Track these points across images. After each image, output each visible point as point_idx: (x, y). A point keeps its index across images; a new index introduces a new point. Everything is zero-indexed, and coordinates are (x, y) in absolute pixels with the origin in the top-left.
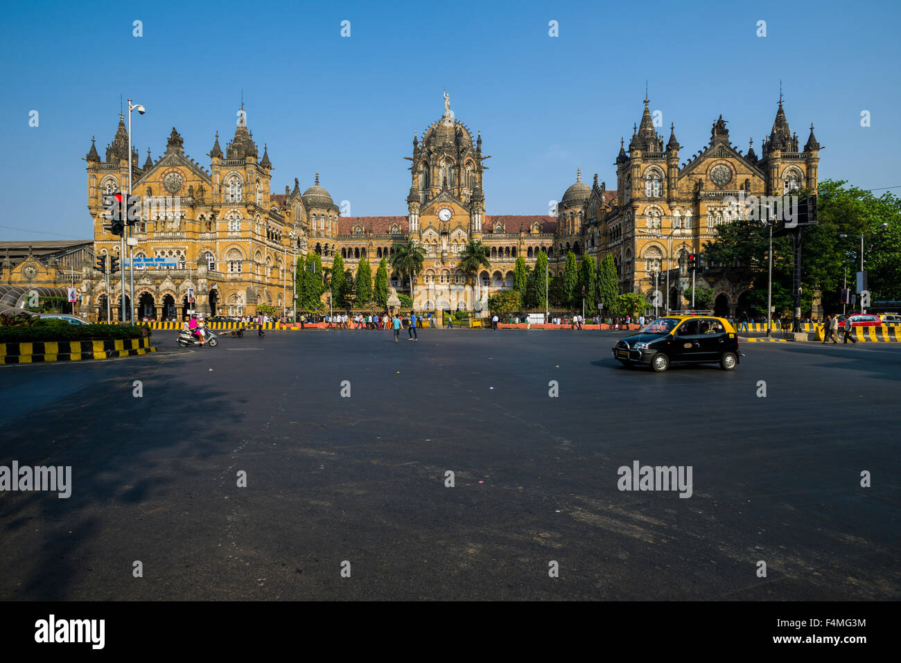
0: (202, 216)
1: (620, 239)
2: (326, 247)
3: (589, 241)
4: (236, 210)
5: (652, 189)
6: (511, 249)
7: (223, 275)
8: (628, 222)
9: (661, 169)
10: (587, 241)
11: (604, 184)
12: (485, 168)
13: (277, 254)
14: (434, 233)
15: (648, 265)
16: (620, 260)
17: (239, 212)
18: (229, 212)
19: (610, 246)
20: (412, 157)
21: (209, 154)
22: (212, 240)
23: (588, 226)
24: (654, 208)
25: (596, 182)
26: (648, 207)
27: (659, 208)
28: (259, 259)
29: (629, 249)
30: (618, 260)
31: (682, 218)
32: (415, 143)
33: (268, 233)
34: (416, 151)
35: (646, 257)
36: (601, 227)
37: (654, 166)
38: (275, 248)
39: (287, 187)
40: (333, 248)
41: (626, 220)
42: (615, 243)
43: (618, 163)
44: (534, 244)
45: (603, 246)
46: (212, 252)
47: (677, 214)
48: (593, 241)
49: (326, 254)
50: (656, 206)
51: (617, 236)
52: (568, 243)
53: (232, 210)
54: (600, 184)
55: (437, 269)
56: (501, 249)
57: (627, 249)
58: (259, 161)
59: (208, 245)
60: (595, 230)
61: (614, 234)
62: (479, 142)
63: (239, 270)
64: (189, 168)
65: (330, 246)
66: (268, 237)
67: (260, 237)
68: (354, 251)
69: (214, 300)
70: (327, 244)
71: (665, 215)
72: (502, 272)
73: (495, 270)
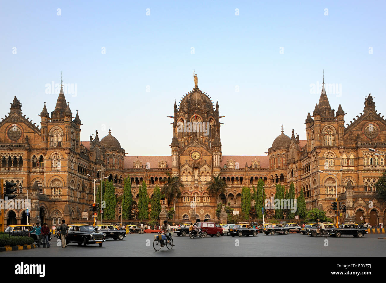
0: (34, 156)
1: (309, 172)
2: (116, 177)
3: (290, 173)
4: (57, 153)
5: (328, 140)
6: (239, 179)
7: (49, 197)
8: (314, 161)
9: (333, 128)
10: (289, 174)
11: (298, 136)
12: (221, 124)
13: (84, 182)
14: (189, 167)
15: (327, 190)
16: (310, 187)
17: (60, 154)
18: (53, 154)
19: (303, 177)
20: (173, 115)
21: (40, 114)
22: (41, 173)
23: (289, 164)
24: (329, 153)
25: (293, 134)
26: (326, 152)
27: (333, 153)
28: (73, 186)
29: (315, 180)
30: (309, 187)
31: (348, 159)
32: (175, 106)
33: (79, 167)
34: (176, 111)
35: (326, 185)
36: (297, 164)
37: (329, 126)
38: (83, 178)
39: (91, 137)
40: (121, 178)
41: (313, 160)
42: (307, 175)
43: (307, 123)
44: (254, 175)
45: (299, 178)
46: (41, 181)
47: (345, 157)
48: (292, 173)
49: (116, 182)
50: (331, 151)
51: (308, 171)
52: (276, 175)
53: (55, 153)
54: (296, 136)
55: (191, 192)
56: (233, 178)
57: (314, 179)
58: (73, 119)
59: (39, 176)
60: (294, 166)
61: (306, 169)
62: (217, 106)
63: (60, 194)
64: (26, 124)
65: (119, 176)
66: (79, 171)
67: (73, 171)
68: (135, 179)
69: (42, 214)
70: (116, 175)
71: (337, 157)
72: (234, 194)
73: (230, 193)
